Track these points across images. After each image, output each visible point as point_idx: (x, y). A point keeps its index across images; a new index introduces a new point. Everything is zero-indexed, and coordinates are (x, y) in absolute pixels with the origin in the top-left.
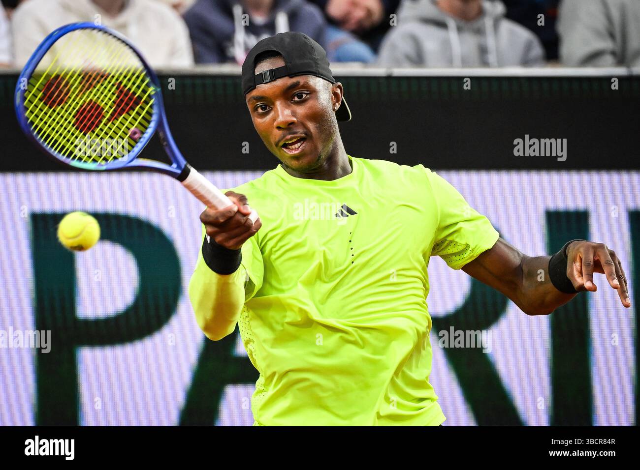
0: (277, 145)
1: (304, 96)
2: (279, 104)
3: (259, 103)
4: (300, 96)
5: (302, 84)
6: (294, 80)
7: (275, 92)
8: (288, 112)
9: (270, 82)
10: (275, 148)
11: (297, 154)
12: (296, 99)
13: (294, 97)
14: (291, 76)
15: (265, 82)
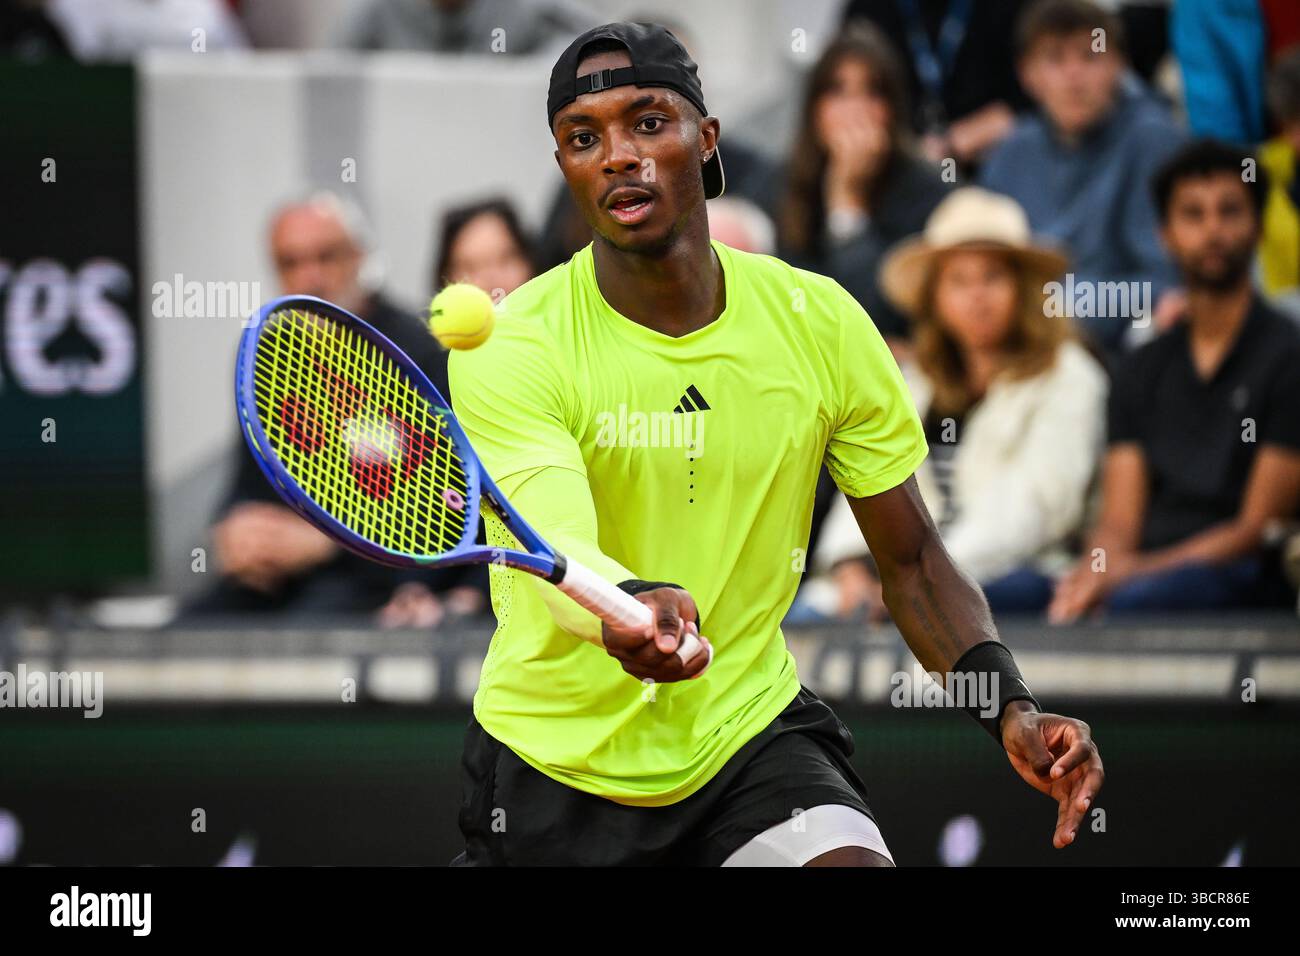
0: (601, 202)
1: (658, 123)
2: (613, 131)
3: (577, 129)
4: (650, 123)
5: (656, 101)
6: (644, 93)
7: (610, 109)
8: (628, 144)
9: (602, 90)
10: (598, 209)
11: (638, 218)
12: (644, 127)
13: (639, 125)
14: (640, 85)
15: (594, 89)
